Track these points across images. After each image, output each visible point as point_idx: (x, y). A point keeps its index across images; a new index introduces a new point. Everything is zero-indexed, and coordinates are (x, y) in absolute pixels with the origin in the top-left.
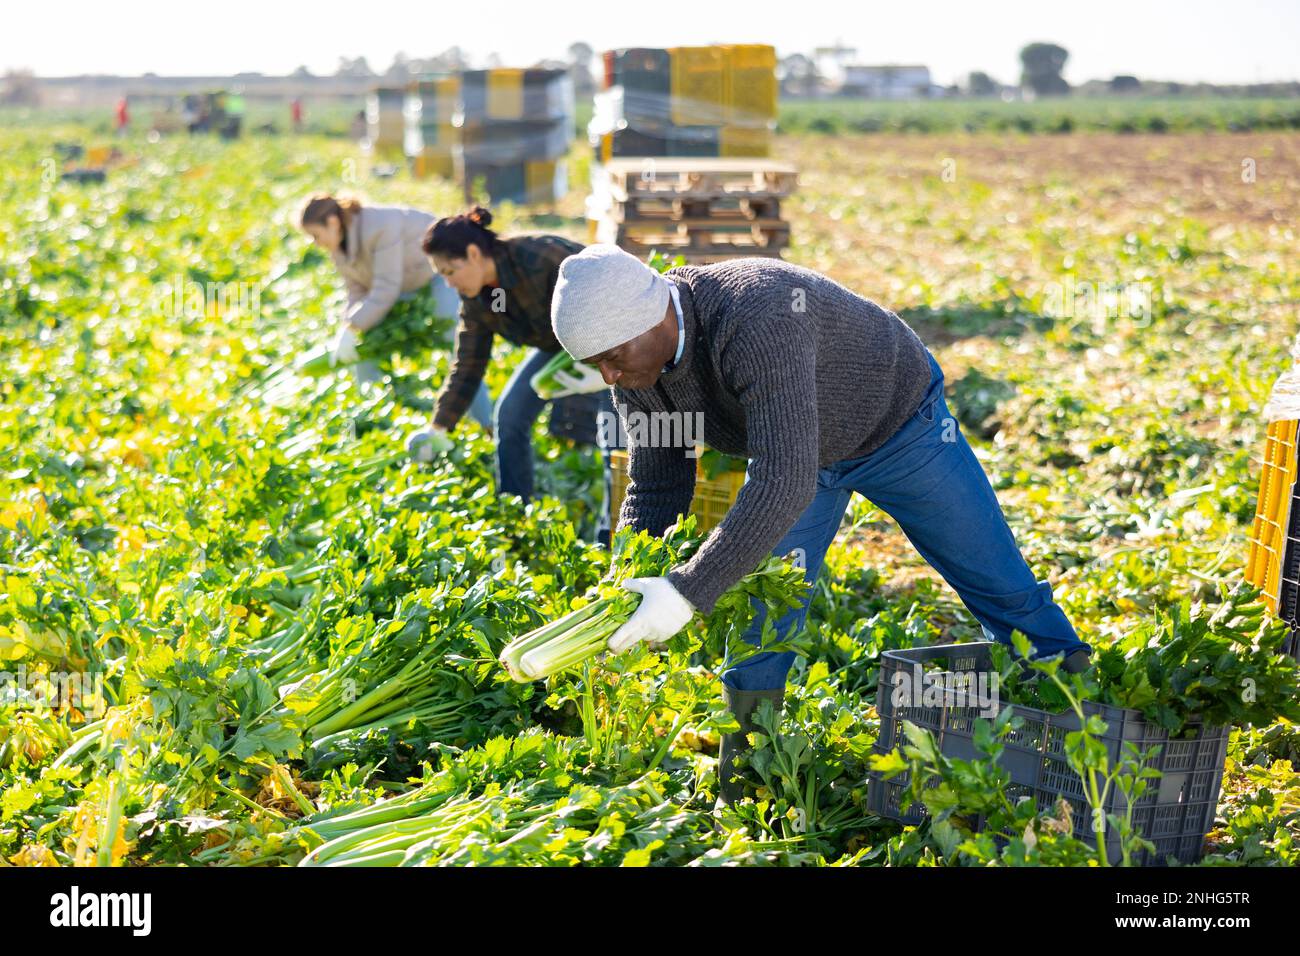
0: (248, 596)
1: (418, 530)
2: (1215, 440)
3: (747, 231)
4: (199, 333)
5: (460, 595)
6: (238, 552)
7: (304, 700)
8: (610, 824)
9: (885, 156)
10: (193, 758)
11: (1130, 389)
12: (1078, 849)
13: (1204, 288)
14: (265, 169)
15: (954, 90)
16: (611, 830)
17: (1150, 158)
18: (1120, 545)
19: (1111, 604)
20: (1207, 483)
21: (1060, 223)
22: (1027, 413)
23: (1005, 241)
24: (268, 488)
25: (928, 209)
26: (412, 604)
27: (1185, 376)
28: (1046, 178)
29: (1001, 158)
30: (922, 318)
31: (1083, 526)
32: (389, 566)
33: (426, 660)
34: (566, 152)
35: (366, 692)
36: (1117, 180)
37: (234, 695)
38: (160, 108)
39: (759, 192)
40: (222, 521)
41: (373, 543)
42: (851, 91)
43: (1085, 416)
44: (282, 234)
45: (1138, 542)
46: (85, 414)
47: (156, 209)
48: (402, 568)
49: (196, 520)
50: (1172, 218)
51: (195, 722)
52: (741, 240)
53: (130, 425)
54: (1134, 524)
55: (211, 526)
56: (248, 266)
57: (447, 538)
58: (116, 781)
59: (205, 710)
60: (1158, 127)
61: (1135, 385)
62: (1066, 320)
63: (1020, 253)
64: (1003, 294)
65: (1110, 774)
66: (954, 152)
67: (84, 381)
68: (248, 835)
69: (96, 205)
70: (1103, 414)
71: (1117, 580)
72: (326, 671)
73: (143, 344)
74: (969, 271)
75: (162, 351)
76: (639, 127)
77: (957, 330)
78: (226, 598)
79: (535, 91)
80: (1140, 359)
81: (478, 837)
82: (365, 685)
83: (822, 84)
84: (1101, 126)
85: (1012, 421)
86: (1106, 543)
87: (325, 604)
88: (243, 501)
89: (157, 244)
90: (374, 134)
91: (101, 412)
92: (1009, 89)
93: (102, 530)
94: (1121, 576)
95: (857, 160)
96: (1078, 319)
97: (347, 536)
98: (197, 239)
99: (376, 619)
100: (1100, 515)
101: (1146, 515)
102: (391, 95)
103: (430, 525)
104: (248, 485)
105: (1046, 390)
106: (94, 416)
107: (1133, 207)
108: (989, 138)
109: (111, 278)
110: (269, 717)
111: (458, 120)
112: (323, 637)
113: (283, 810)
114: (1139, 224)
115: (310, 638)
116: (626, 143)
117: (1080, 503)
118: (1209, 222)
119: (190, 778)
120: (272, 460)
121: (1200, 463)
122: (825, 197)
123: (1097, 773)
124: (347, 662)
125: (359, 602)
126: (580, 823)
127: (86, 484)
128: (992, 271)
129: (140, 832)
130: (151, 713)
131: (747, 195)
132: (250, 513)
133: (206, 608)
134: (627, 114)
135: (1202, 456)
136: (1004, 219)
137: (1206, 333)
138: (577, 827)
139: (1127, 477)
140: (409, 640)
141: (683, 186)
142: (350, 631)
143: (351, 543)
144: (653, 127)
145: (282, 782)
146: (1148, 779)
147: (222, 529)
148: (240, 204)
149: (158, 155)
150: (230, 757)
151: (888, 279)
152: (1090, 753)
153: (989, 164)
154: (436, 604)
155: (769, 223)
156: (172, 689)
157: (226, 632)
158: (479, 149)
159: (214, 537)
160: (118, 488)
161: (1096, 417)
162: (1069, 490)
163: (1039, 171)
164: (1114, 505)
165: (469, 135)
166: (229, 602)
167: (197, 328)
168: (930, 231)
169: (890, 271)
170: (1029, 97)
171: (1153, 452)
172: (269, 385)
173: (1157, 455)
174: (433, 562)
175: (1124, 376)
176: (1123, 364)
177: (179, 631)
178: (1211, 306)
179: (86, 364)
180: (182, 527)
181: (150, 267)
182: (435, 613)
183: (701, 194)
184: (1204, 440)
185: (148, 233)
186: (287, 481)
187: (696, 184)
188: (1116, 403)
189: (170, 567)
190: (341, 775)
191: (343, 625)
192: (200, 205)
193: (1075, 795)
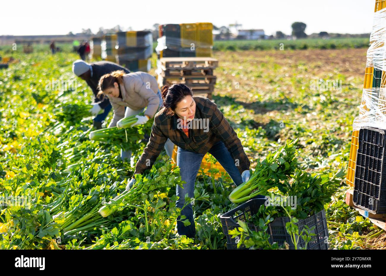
0: (45, 189)
1: (97, 169)
2: (343, 140)
3: (203, 79)
4: (35, 113)
5: (109, 187)
6: (43, 177)
7: (60, 220)
9: (250, 57)
10: (26, 237)
11: (319, 125)
13: (344, 95)
14: (57, 63)
15: (271, 37)
17: (330, 56)
18: (313, 171)
20: (340, 152)
21: (302, 76)
22: (287, 133)
23: (285, 82)
24: (52, 158)
25: (262, 72)
26: (94, 190)
27: (336, 121)
28: (298, 63)
29: (285, 57)
30: (258, 105)
31: (302, 165)
32: (88, 179)
33: (99, 207)
34: (151, 57)
35: (80, 218)
36: (319, 63)
37: (39, 218)
38: (26, 45)
39: (207, 67)
40: (38, 168)
41: (84, 173)
42: (240, 37)
43: (305, 133)
45: (318, 170)
47: (23, 76)
48: (91, 180)
49: (29, 167)
50: (336, 74)
51: (27, 227)
52: (202, 82)
53: (12, 141)
54: (317, 165)
55: (34, 169)
56: (50, 92)
57: (106, 171)
59: (30, 223)
60: (333, 47)
61: (321, 124)
62: (301, 105)
63: (289, 85)
64: (283, 98)
65: (299, 235)
66: (271, 56)
69: (5, 75)
70: (310, 132)
72: (68, 212)
73: (17, 116)
74: (273, 91)
75: (23, 118)
76: (170, 48)
77: (268, 108)
78: (37, 190)
79: (141, 38)
80: (323, 116)
82: (80, 215)
83: (232, 36)
84: (316, 47)
85: (283, 135)
86: (309, 170)
87: (69, 192)
88: (45, 162)
89: (23, 86)
91: (3, 137)
92: (288, 36)
93: (2, 172)
95: (241, 58)
96: (304, 104)
97: (76, 171)
98: (35, 84)
99: (83, 196)
100: (307, 162)
101: (321, 162)
102: (97, 40)
103: (101, 167)
104: (46, 157)
105: (294, 126)
107: (324, 71)
109: (8, 97)
110: (49, 225)
111: (117, 47)
112: (68, 202)
114: (325, 76)
115: (64, 202)
116: (167, 53)
117: (301, 159)
118: (347, 75)
119: (25, 244)
120: (53, 149)
121: (338, 146)
122: (231, 69)
123: (295, 234)
124: (74, 209)
125: (79, 191)
128: (280, 91)
130: (13, 225)
131: (203, 68)
132: (47, 165)
133: (31, 193)
134: (167, 44)
135: (339, 144)
136: (285, 75)
137: (343, 108)
139: (316, 151)
140: (93, 201)
141: (184, 66)
142: (75, 199)
143: (77, 173)
144: (175, 48)
145: (54, 244)
147: (38, 170)
148: (49, 74)
149: (25, 59)
150: (37, 237)
151: (248, 93)
152: (293, 228)
153: (281, 59)
154: (101, 190)
155: (210, 76)
156: (20, 217)
157: (37, 199)
158: (124, 56)
159: (35, 172)
160: (8, 159)
161: (308, 133)
162: (298, 155)
163: (296, 61)
164: (311, 159)
165: (120, 52)
166: (38, 191)
167: (35, 111)
168: (262, 79)
169: (249, 91)
170: (294, 38)
171: (324, 143)
172: (56, 128)
173: (325, 144)
174: (101, 178)
175: (318, 121)
176: (317, 118)
178: (345, 100)
180: (25, 170)
181: (21, 93)
182: (101, 193)
183: (189, 68)
184: (340, 139)
185: (20, 83)
186: (58, 155)
187: (187, 65)
188: (315, 129)
189: (20, 181)
190: (72, 243)
191: (73, 198)
192: (37, 74)
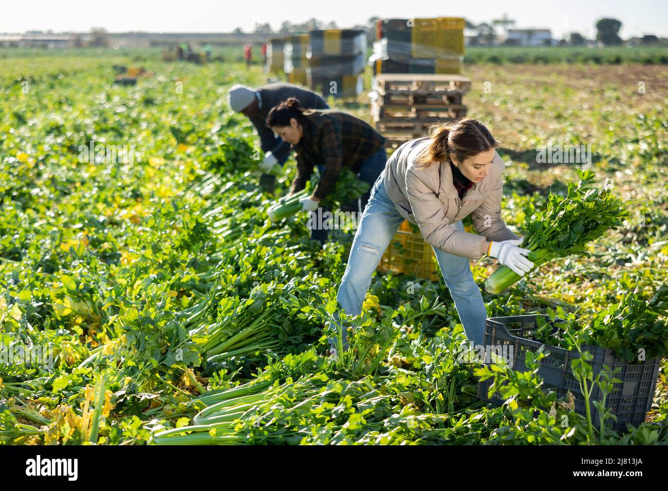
0: (179, 286)
1: (265, 255)
3: (446, 110)
4: (173, 159)
5: (282, 287)
6: (178, 265)
7: (201, 337)
8: (345, 400)
9: (525, 75)
10: (145, 364)
11: (636, 191)
12: (577, 417)
14: (214, 78)
15: (562, 43)
16: (345, 404)
17: (660, 76)
18: (622, 268)
19: (613, 298)
21: (610, 109)
23: (581, 117)
24: (195, 234)
25: (543, 101)
26: (258, 291)
27: (665, 185)
28: (605, 86)
29: (584, 76)
31: (604, 259)
32: (248, 272)
33: (264, 319)
34: (362, 71)
35: (234, 334)
37: (167, 334)
38: (166, 49)
39: (452, 91)
40: (170, 249)
41: (243, 262)
42: (510, 42)
44: (220, 111)
45: (631, 267)
46: (113, 197)
47: (158, 98)
48: (255, 274)
49: (156, 249)
51: (148, 347)
52: (443, 115)
53: (135, 203)
54: (630, 258)
55: (165, 251)
56: (199, 126)
57: (279, 259)
58: (104, 374)
59: (153, 341)
60: (665, 61)
61: (638, 190)
62: (606, 157)
63: (588, 123)
64: (576, 144)
65: (594, 380)
66: (560, 73)
67: (114, 181)
68: (170, 403)
69: (130, 96)
71: (617, 286)
72: (215, 324)
73: (145, 164)
74: (560, 133)
75: (153, 167)
76: (394, 59)
78: (167, 287)
79: (347, 41)
80: (643, 177)
81: (279, 405)
82: (234, 331)
83: (497, 39)
84: (636, 60)
86: (615, 268)
87: (218, 291)
88: (183, 240)
89: (157, 115)
90: (270, 62)
91: (122, 196)
92: (591, 42)
93: (116, 254)
94: (619, 284)
95: (510, 77)
96: (613, 156)
97: (230, 258)
98: (175, 113)
99: (240, 298)
100: (613, 254)
101: (636, 254)
102: (278, 42)
103: (271, 253)
104: (185, 232)
106: (118, 199)
107: (648, 101)
108: (579, 66)
109: (134, 131)
110: (183, 346)
111: (309, 55)
112: (215, 307)
113: (191, 391)
114: (649, 109)
115: (209, 307)
116: (388, 66)
117: (603, 248)
119: (144, 374)
120: (197, 220)
121: (666, 228)
122: (493, 95)
123: (587, 380)
124: (225, 319)
125: (233, 290)
126: (332, 399)
127: (109, 232)
128: (572, 132)
129: (117, 400)
130: (126, 342)
131: (445, 93)
132: (185, 246)
133: (157, 292)
134: (389, 52)
135: (667, 225)
136: (582, 106)
138: (329, 402)
139: (629, 235)
140: (256, 309)
141: (414, 88)
142: (227, 304)
143: (232, 261)
144: (402, 58)
145: (190, 377)
146: (614, 384)
147: (170, 254)
148: (200, 96)
149: (163, 71)
150: (163, 365)
151: (520, 135)
152: (584, 369)
153: (577, 79)
154: (269, 291)
155: (456, 107)
156: (137, 331)
157: (165, 303)
158: (318, 69)
159: (166, 257)
160: (126, 233)
162: (599, 241)
163: (601, 83)
164: (621, 249)
165: (314, 62)
166: (168, 289)
167: (173, 156)
168: (543, 112)
169: (521, 132)
170: (601, 45)
172: (205, 184)
173: (645, 224)
174: (270, 271)
175: (634, 185)
176: (634, 179)
177: (144, 302)
179: (116, 173)
180: (149, 253)
181: (153, 126)
182: (269, 296)
183: (423, 92)
185: (154, 110)
186: (204, 230)
187: (420, 87)
188: (628, 198)
189: (141, 271)
190: (218, 375)
191: (223, 302)
193: (576, 390)
